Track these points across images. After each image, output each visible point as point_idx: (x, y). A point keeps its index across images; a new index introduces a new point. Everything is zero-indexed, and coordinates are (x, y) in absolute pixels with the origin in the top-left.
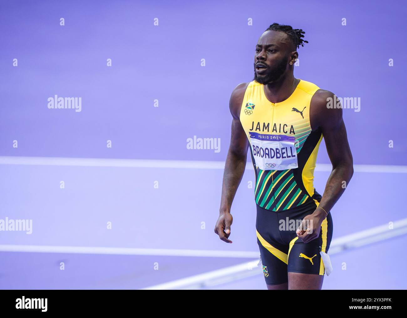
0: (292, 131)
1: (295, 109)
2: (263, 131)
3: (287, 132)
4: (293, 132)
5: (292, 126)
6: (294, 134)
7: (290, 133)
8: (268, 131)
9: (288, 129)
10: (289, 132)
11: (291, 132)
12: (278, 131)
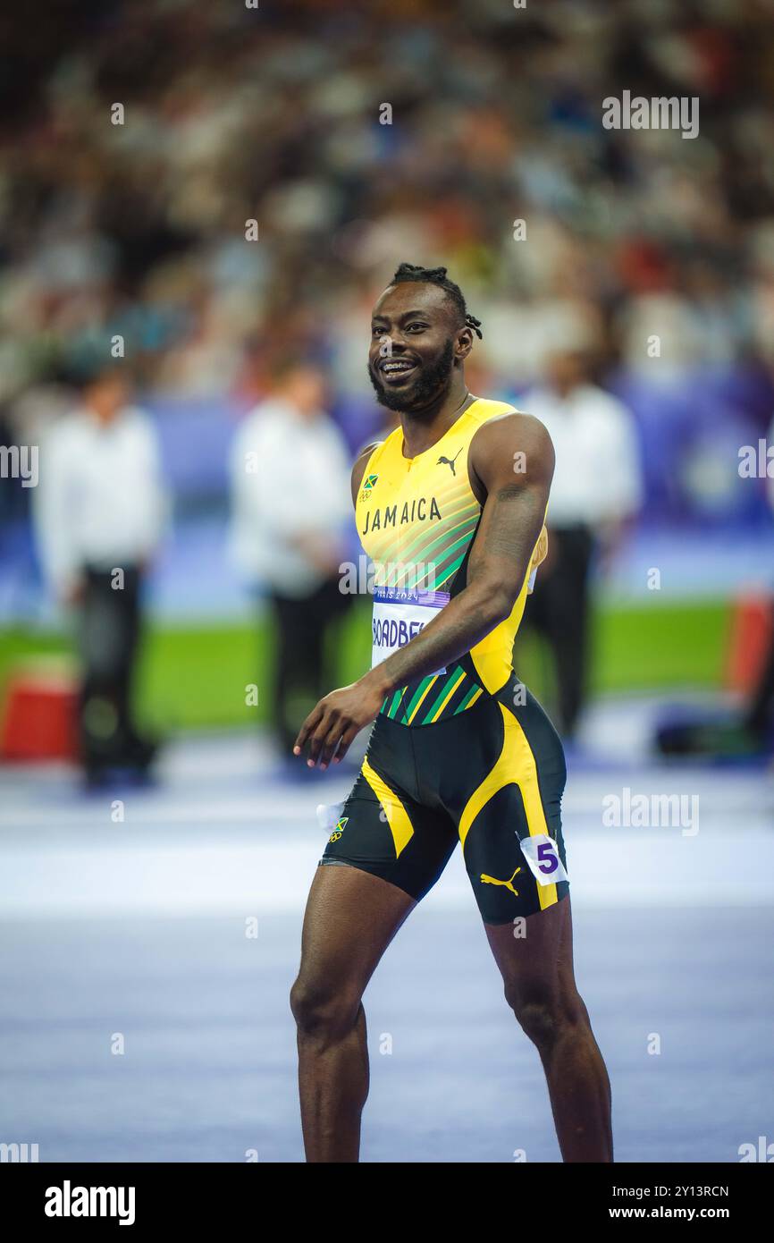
0: (435, 511)
1: (443, 460)
2: (385, 527)
3: (425, 516)
4: (437, 514)
5: (434, 501)
6: (440, 518)
7: (431, 518)
8: (394, 525)
9: (426, 509)
10: (428, 516)
11: (432, 514)
12: (409, 518)
